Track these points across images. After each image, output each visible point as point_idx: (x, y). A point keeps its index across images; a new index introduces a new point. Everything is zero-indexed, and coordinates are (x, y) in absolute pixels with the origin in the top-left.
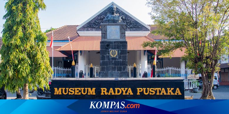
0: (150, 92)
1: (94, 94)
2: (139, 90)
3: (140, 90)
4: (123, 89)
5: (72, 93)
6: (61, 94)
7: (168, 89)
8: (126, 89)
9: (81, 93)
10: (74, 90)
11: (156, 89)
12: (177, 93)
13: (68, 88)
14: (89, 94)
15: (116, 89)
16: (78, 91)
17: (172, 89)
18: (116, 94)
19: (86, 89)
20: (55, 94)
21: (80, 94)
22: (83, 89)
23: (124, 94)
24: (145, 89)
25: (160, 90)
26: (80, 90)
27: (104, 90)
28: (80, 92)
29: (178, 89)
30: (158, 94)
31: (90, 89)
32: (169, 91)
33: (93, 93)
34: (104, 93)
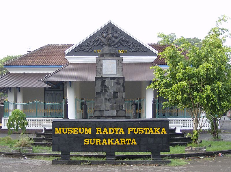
1: (90, 133)
2: (130, 130)
4: (115, 129)
5: (70, 132)
6: (60, 133)
7: (155, 129)
8: (118, 129)
11: (145, 128)
12: (163, 132)
13: (67, 128)
14: (86, 133)
15: (110, 129)
17: (159, 129)
18: (110, 133)
19: (83, 129)
20: (56, 133)
21: (78, 133)
22: (80, 129)
23: (117, 133)
24: (134, 129)
25: (149, 130)
29: (163, 129)
30: (146, 133)
31: (86, 129)
32: (156, 131)
34: (99, 132)
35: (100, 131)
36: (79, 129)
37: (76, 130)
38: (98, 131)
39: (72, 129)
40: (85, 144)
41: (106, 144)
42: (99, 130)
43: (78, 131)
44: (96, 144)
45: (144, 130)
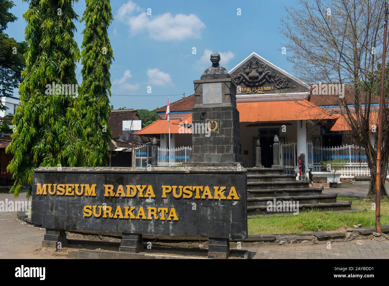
0: (183, 193)
1: (94, 194)
2: (165, 189)
3: (167, 189)
4: (139, 187)
5: (61, 192)
6: (45, 193)
7: (216, 188)
8: (144, 187)
9: (75, 193)
10: (64, 187)
11: (194, 187)
12: (231, 196)
13: (56, 185)
14: (86, 194)
15: (128, 187)
16: (70, 189)
17: (223, 188)
18: (128, 195)
19: (82, 185)
20: (38, 193)
21: (72, 194)
22: (77, 185)
23: (141, 195)
24: (175, 187)
25: (202, 190)
26: (73, 188)
27: (109, 188)
28: (73, 192)
29: (233, 189)
30: (197, 196)
31: (87, 186)
32: (216, 193)
33: (92, 193)
34: (109, 193)
35: (111, 191)
36: (75, 187)
37: (70, 188)
38: (107, 190)
39: (63, 185)
40: (85, 215)
41: (121, 216)
42: (109, 190)
43: (74, 189)
44: (103, 217)
45: (193, 190)
